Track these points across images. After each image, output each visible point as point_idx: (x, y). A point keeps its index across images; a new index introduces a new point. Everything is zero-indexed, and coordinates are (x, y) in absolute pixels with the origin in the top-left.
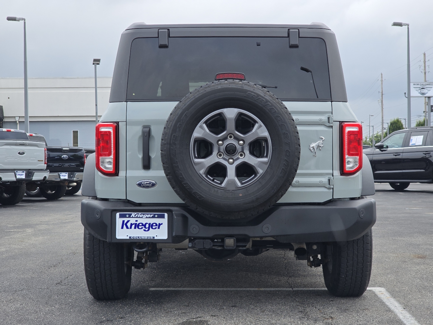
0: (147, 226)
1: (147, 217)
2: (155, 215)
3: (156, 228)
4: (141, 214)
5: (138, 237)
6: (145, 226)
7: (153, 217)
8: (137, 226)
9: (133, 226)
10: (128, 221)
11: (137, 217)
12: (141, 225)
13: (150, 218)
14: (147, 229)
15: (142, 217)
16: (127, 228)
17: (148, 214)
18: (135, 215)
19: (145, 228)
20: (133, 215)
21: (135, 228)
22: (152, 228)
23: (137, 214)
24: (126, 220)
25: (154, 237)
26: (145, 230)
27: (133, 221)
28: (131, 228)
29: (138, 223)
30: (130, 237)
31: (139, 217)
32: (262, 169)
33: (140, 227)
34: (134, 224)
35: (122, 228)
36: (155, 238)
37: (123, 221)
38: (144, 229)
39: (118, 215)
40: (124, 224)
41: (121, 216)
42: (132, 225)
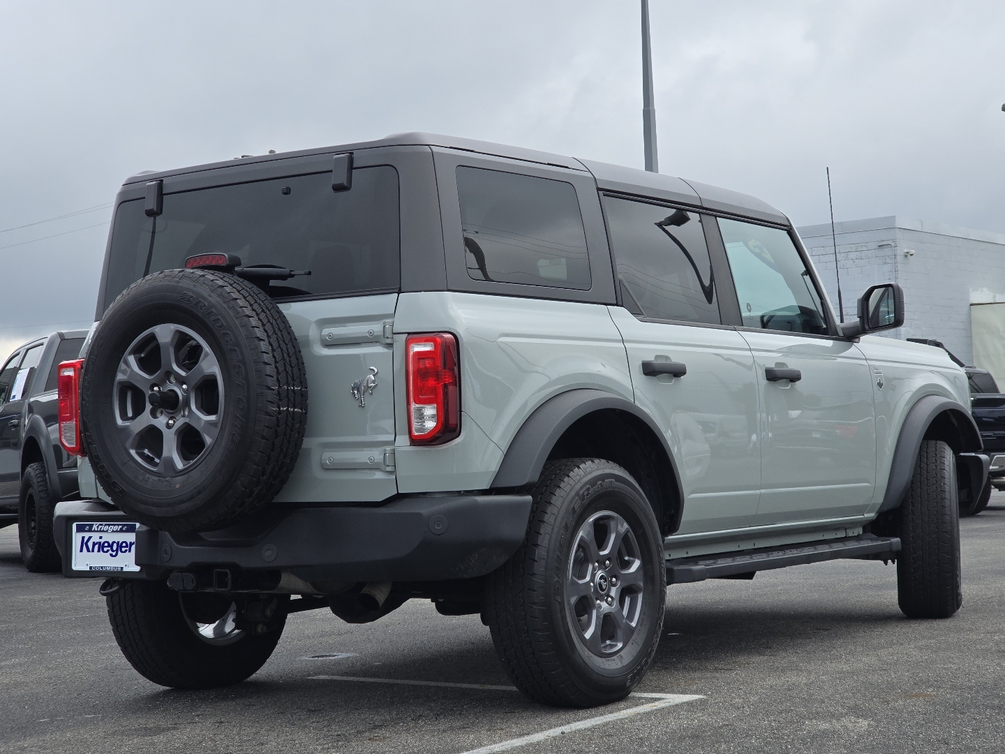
0: (115, 547)
1: (113, 531)
2: (123, 525)
3: (126, 551)
4: (106, 525)
5: (102, 567)
6: (111, 546)
7: (121, 531)
8: (101, 547)
9: (97, 547)
10: (90, 538)
11: (100, 531)
12: (106, 544)
13: (117, 531)
14: (114, 553)
15: (107, 531)
16: (88, 551)
17: (114, 525)
18: (98, 527)
19: (113, 551)
20: (95, 527)
21: (99, 551)
22: (122, 552)
23: (100, 525)
24: (87, 535)
25: (122, 568)
26: (111, 555)
27: (95, 537)
28: (93, 551)
29: (102, 541)
30: (91, 568)
31: (103, 531)
32: (211, 437)
33: (105, 549)
34: (97, 543)
35: (81, 551)
36: (124, 570)
37: (83, 538)
38: (110, 552)
39: (74, 526)
40: (84, 543)
41: (80, 529)
42: (94, 544)
